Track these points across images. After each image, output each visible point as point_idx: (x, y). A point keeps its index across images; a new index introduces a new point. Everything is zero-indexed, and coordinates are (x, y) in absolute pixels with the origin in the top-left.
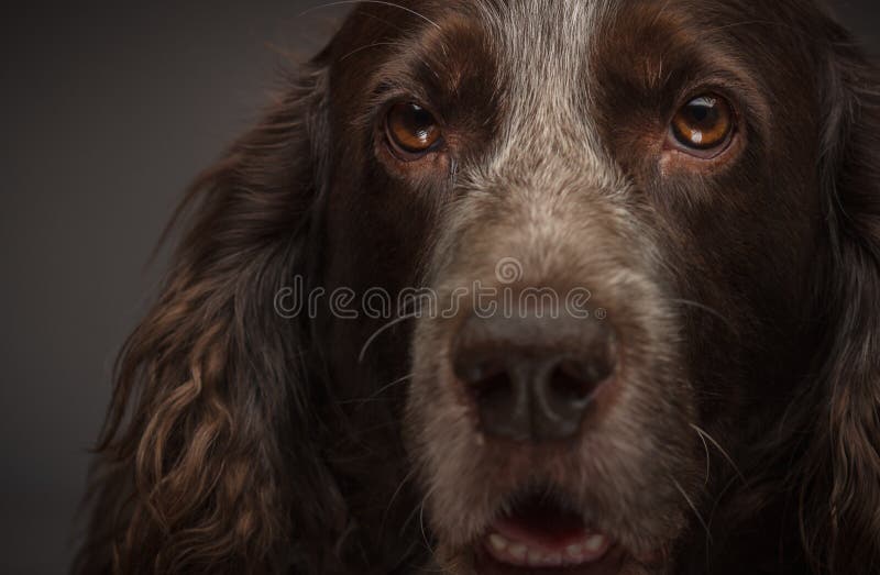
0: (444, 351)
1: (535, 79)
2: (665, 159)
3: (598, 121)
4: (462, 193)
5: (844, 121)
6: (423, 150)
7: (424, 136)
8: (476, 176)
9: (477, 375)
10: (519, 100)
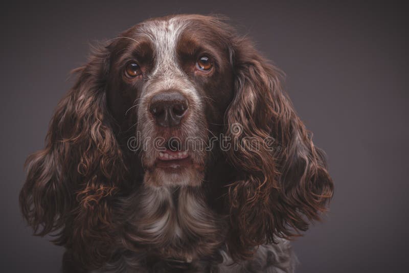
0: (146, 109)
1: (162, 56)
2: (196, 72)
3: (179, 63)
4: (146, 81)
5: (233, 56)
6: (135, 76)
7: (135, 72)
8: (150, 77)
9: (155, 111)
10: (159, 60)
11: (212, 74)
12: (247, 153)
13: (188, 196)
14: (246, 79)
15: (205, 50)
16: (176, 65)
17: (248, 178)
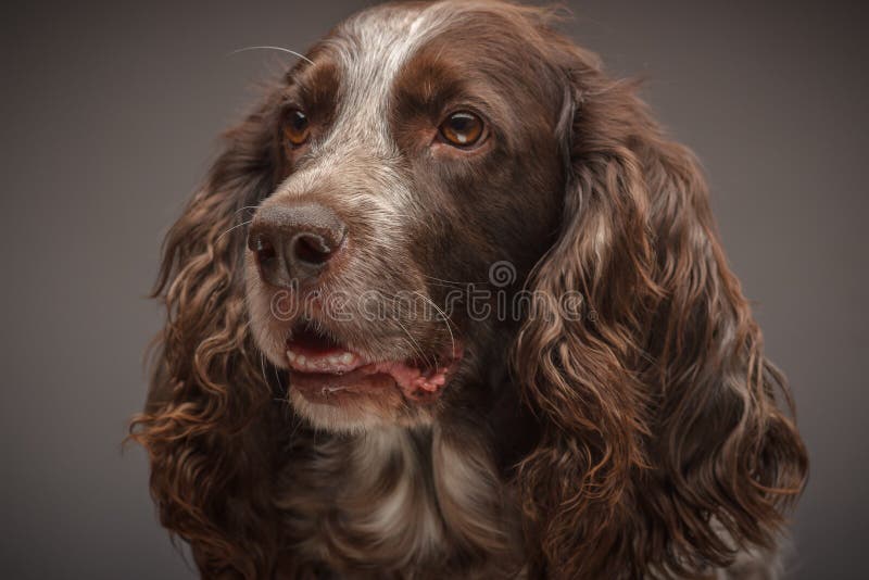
2: (436, 147)
8: (315, 152)
11: (483, 154)
12: (564, 386)
13: (443, 447)
14: (594, 193)
15: (468, 98)
16: (381, 125)
17: (565, 447)
